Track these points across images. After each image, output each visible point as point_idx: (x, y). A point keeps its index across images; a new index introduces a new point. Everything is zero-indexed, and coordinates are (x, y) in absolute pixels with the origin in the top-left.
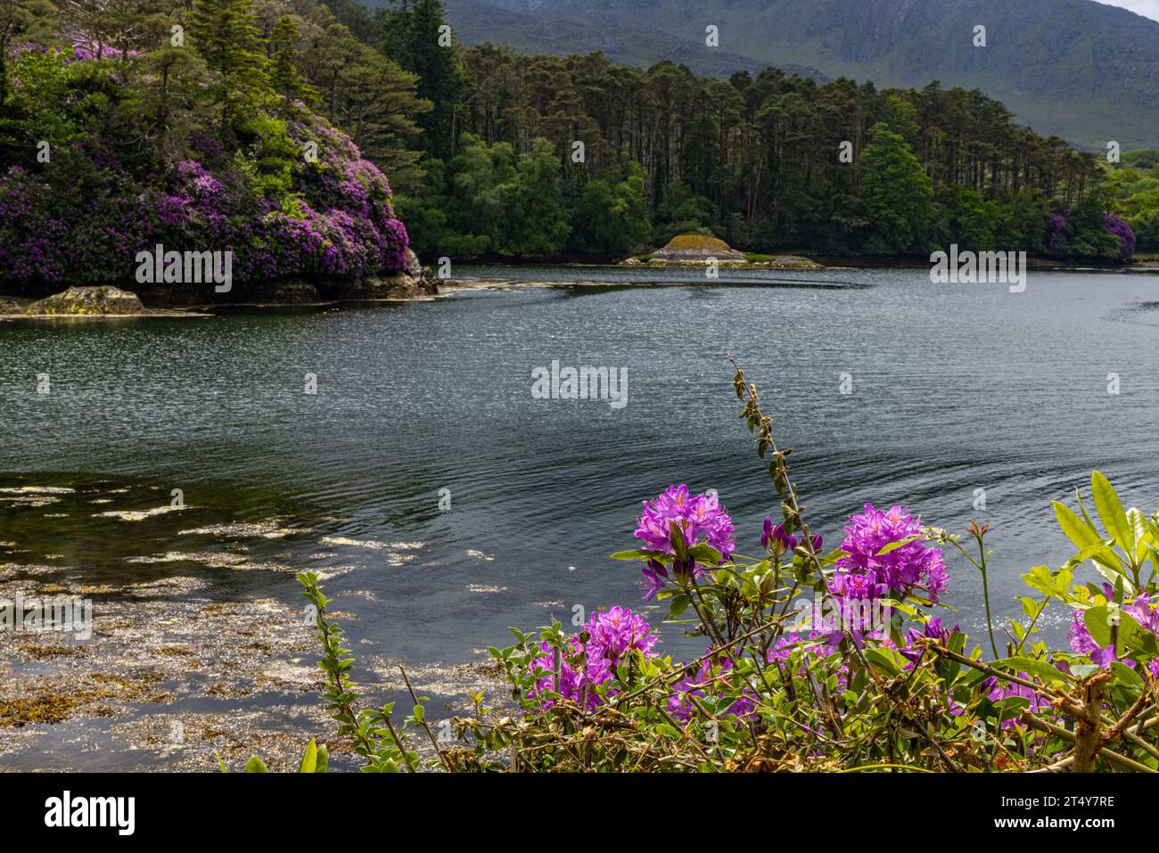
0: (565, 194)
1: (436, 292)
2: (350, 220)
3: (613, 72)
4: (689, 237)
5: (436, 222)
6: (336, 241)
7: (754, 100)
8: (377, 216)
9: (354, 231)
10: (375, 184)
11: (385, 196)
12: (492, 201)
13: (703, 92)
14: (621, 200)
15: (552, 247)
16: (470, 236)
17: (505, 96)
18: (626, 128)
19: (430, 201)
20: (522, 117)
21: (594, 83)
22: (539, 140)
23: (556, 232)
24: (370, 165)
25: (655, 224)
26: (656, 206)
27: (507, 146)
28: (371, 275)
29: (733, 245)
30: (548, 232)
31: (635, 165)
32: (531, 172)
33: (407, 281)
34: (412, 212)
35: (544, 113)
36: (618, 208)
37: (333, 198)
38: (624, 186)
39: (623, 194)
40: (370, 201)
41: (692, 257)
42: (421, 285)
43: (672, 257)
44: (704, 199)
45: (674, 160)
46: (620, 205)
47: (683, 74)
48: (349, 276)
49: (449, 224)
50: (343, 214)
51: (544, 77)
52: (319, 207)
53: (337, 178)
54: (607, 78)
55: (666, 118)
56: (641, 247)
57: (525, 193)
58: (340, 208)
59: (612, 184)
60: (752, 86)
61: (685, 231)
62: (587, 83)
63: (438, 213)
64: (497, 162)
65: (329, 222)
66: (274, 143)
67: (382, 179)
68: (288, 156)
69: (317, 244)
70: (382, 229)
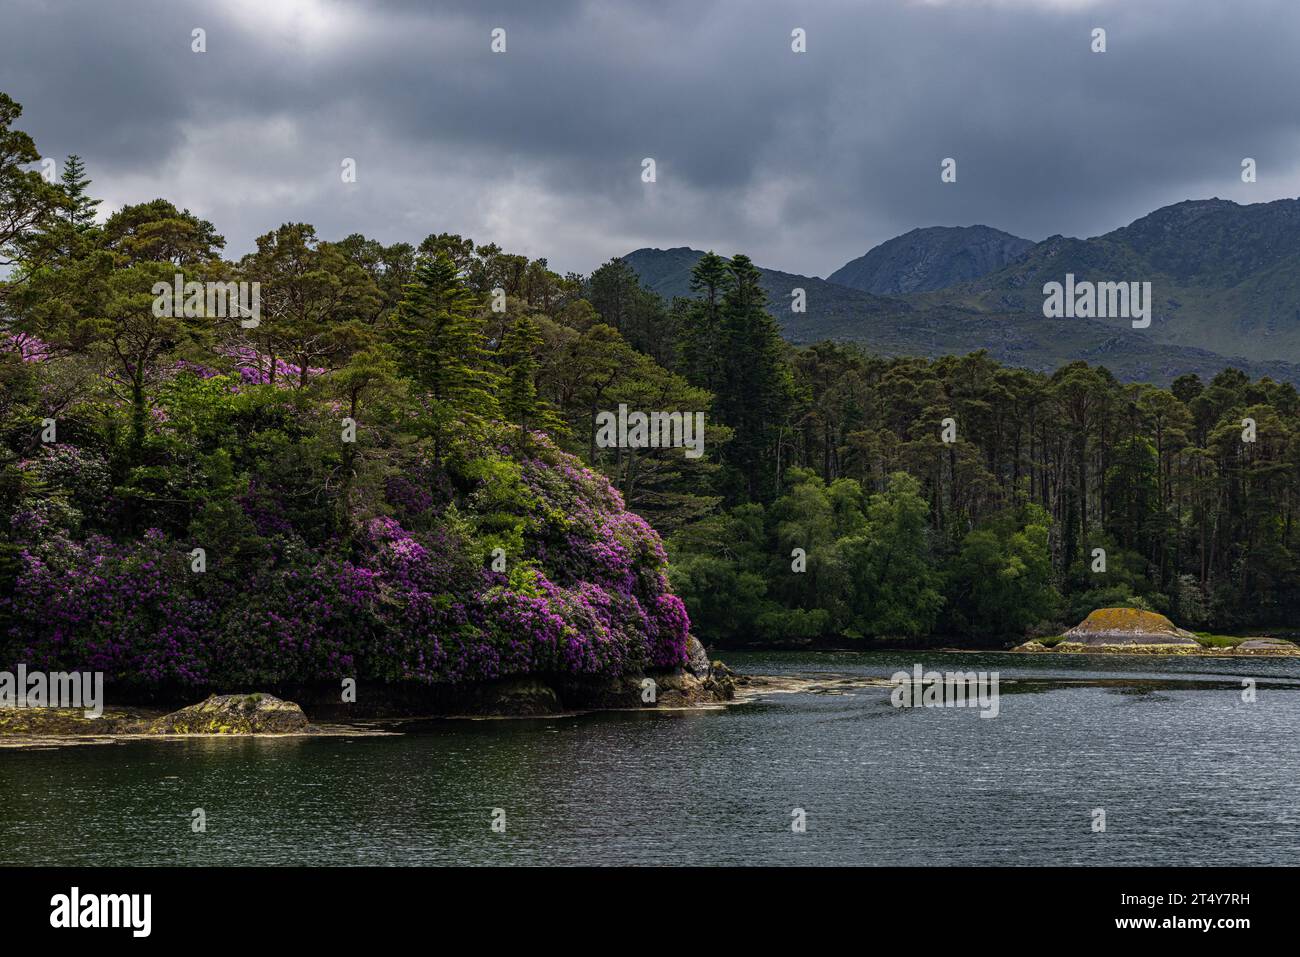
0: (937, 551)
1: (730, 696)
2: (605, 597)
3: (1003, 380)
4: (1114, 611)
5: (751, 592)
6: (584, 626)
7: (1206, 417)
8: (645, 591)
9: (612, 613)
10: (643, 545)
11: (657, 561)
12: (829, 562)
13: (1132, 406)
14: (1015, 560)
15: (914, 625)
16: (799, 611)
17: (852, 415)
18: (1025, 456)
19: (743, 561)
20: (875, 444)
21: (976, 395)
22: (899, 475)
23: (921, 604)
24: (638, 520)
25: (1066, 594)
26: (1067, 566)
27: (854, 485)
28: (636, 674)
29: (1179, 622)
30: (911, 606)
31: (1036, 509)
32: (888, 520)
33: (689, 680)
34: (718, 578)
35: (907, 438)
36: (1012, 571)
37: (583, 566)
38: (1020, 538)
39: (1019, 551)
40: (635, 569)
41: (1119, 640)
42: (708, 686)
43: (1090, 639)
44: (1135, 555)
45: (1093, 501)
46: (1014, 566)
47: (1103, 380)
48: (602, 677)
49: (772, 594)
50: (595, 588)
51: (907, 388)
52: (563, 578)
53: (589, 538)
54: (994, 388)
55: (1079, 443)
56: (1046, 624)
57: (879, 550)
58: (592, 581)
59: (1002, 535)
60: (1203, 395)
61: (1109, 603)
62: (965, 395)
63: (756, 579)
64: (838, 506)
65: (576, 598)
66: (502, 494)
67: (653, 538)
68: (520, 511)
69: (556, 631)
70: (653, 608)
